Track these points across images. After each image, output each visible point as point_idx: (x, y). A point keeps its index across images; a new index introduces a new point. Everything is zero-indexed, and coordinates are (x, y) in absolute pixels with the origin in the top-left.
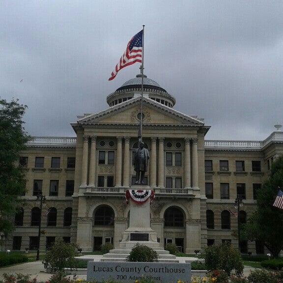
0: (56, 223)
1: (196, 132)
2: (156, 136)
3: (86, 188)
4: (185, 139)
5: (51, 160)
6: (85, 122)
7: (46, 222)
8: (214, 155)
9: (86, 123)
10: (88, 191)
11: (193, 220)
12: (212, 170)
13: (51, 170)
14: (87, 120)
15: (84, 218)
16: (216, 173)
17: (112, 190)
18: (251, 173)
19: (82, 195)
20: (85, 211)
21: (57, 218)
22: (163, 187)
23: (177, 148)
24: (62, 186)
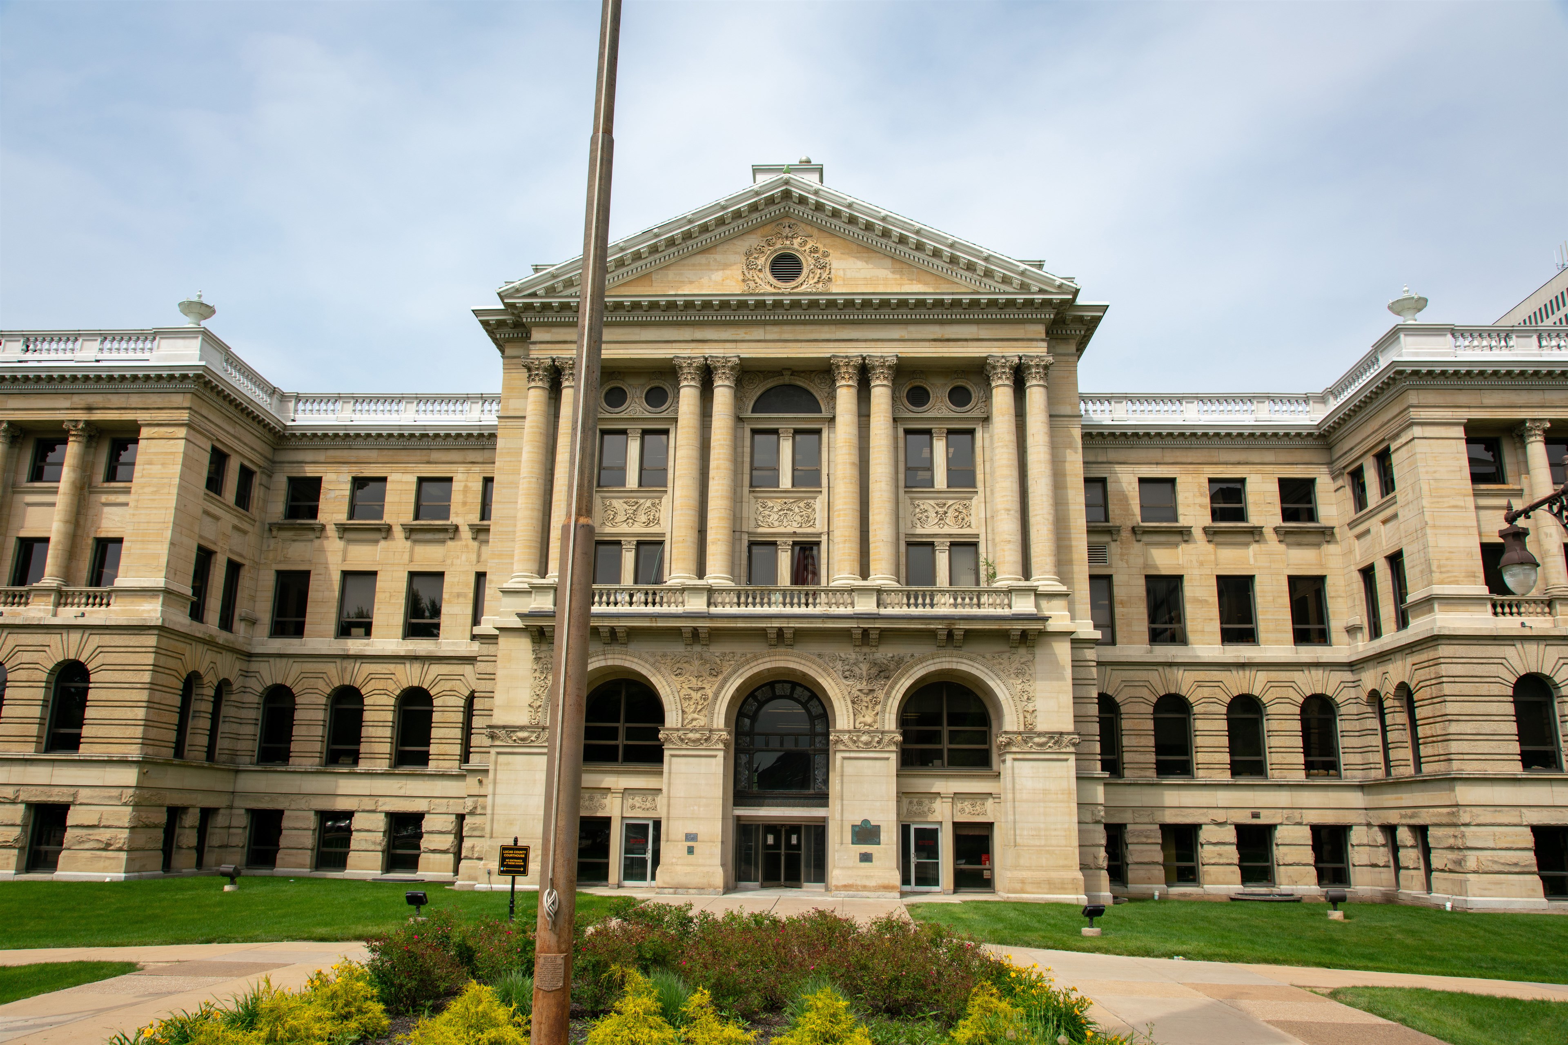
0: (427, 753)
1: (1041, 329)
2: (855, 351)
3: (527, 592)
4: (991, 361)
5: (414, 487)
6: (534, 295)
7: (386, 748)
9: (537, 301)
10: (540, 604)
11: (1039, 734)
12: (1107, 520)
13: (414, 530)
14: (540, 290)
15: (522, 728)
16: (1126, 534)
17: (652, 598)
18: (1276, 530)
19: (514, 622)
20: (524, 696)
21: (435, 733)
22: (894, 585)
23: (953, 407)
24: (459, 595)
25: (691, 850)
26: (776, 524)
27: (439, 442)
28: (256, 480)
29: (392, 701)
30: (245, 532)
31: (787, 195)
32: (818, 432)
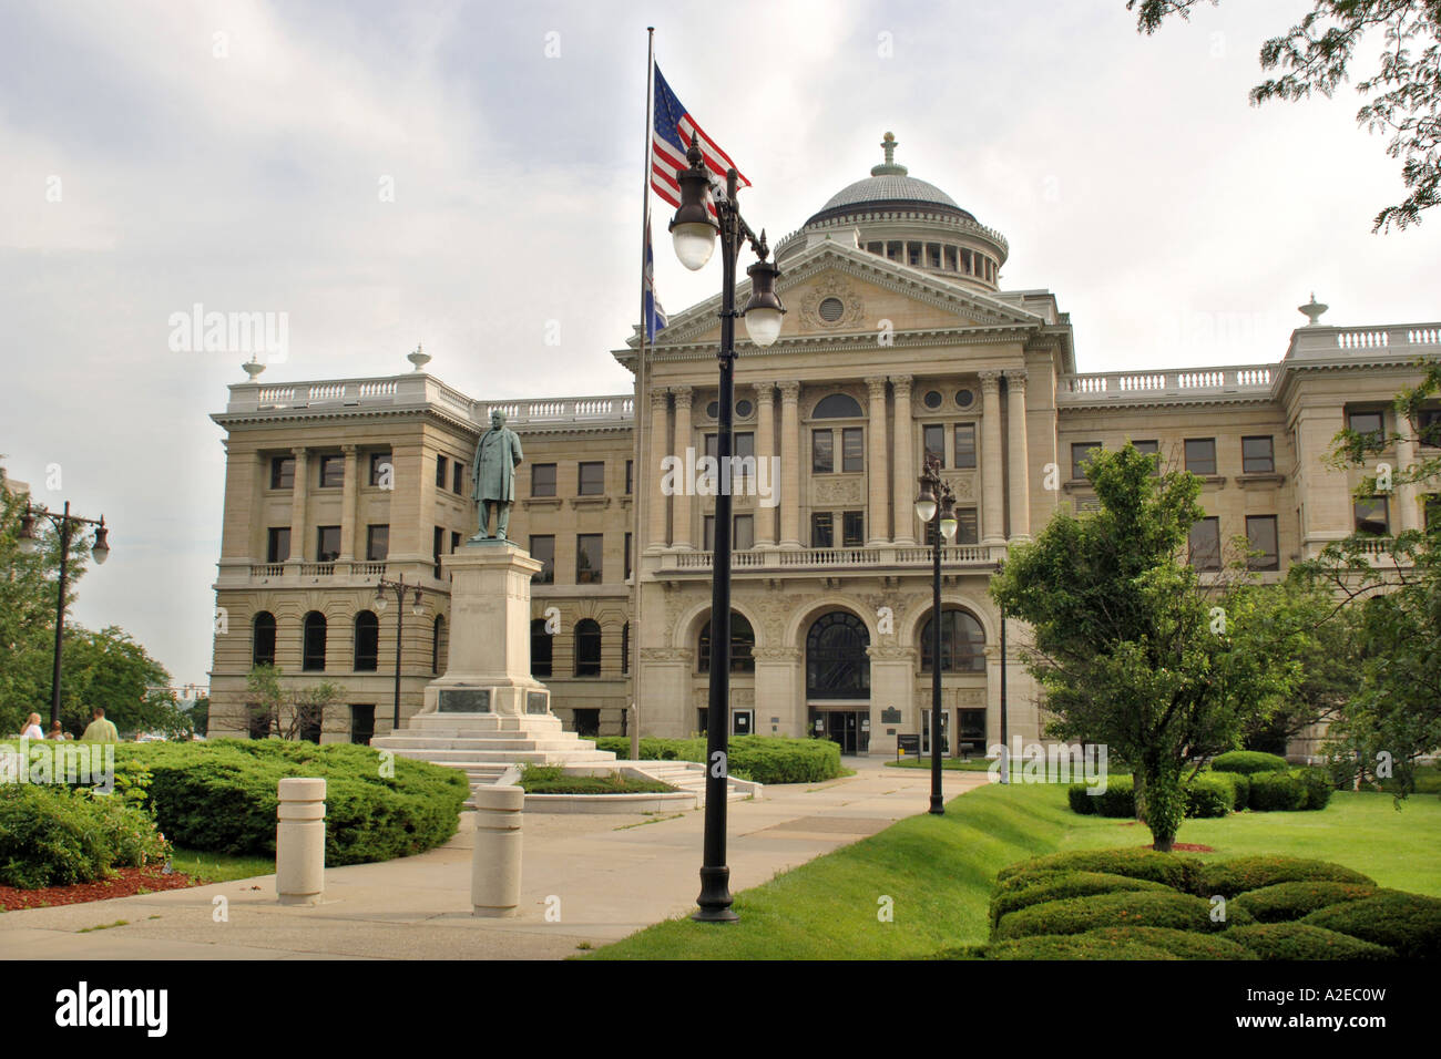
0: (599, 666)
1: (1019, 349)
2: (883, 373)
3: (660, 556)
4: (980, 375)
5: (577, 470)
7: (570, 663)
8: (1106, 424)
10: (670, 565)
13: (577, 503)
15: (661, 650)
18: (1238, 480)
19: (651, 578)
20: (661, 628)
21: (603, 652)
22: (912, 544)
23: (959, 407)
24: (614, 551)
25: (775, 728)
26: (832, 499)
27: (592, 436)
28: (464, 471)
29: (572, 630)
30: (460, 511)
31: (828, 254)
32: (861, 429)
